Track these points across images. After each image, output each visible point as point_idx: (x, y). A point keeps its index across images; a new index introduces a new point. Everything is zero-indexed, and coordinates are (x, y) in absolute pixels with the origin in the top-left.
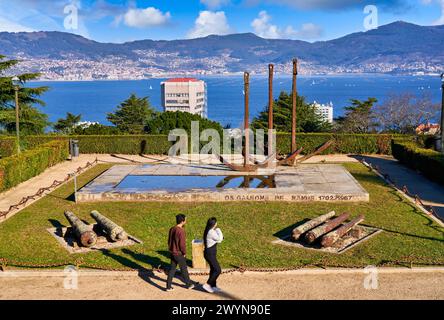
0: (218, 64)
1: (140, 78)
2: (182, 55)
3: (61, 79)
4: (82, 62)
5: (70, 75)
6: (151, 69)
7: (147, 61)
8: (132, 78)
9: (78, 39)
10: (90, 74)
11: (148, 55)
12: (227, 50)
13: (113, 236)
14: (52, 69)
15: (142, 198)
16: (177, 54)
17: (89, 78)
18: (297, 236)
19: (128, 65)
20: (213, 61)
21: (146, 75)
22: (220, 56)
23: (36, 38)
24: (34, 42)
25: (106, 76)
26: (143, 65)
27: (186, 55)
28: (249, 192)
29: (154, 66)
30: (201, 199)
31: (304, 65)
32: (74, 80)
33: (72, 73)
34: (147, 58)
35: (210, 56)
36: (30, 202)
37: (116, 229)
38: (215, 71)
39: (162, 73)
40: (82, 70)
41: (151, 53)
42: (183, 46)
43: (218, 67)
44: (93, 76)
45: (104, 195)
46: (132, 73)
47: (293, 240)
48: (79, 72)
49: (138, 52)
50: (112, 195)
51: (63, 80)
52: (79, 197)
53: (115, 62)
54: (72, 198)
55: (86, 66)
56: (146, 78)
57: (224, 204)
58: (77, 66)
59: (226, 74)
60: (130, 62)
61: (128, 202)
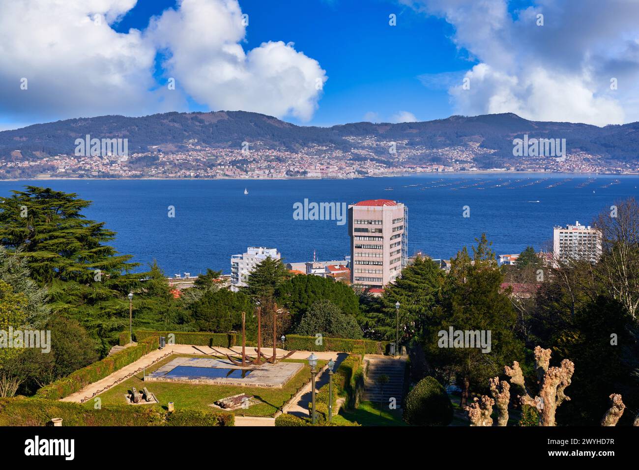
0: (463, 157)
1: (352, 176)
2: (412, 144)
3: (245, 177)
4: (274, 153)
5: (257, 172)
6: (368, 163)
7: (363, 153)
8: (340, 176)
9: (269, 121)
10: (284, 170)
11: (365, 144)
12: (477, 137)
13: (147, 399)
14: (233, 163)
15: (175, 381)
16: (406, 141)
17: (282, 176)
18: (219, 403)
19: (337, 158)
20: (455, 153)
21: (360, 172)
22: (466, 145)
23: (215, 121)
24: (211, 125)
25: (305, 173)
26: (358, 158)
27: (418, 144)
28: (229, 380)
29: (372, 160)
30: (203, 383)
31: (588, 160)
32: (261, 178)
33: (260, 168)
34: (363, 148)
35: (452, 145)
36: (111, 387)
37: (149, 396)
38: (458, 166)
39: (382, 170)
40: (274, 164)
41: (369, 141)
42: (414, 131)
43: (462, 162)
44: (288, 172)
45: (157, 379)
46: (341, 168)
47: (217, 404)
48: (269, 167)
49: (351, 139)
50: (161, 379)
51: (247, 177)
52: (146, 379)
53: (319, 153)
54: (143, 379)
55: (279, 159)
56: (360, 176)
57: (214, 386)
58: (267, 159)
59: (474, 171)
60: (339, 153)
61: (169, 383)
